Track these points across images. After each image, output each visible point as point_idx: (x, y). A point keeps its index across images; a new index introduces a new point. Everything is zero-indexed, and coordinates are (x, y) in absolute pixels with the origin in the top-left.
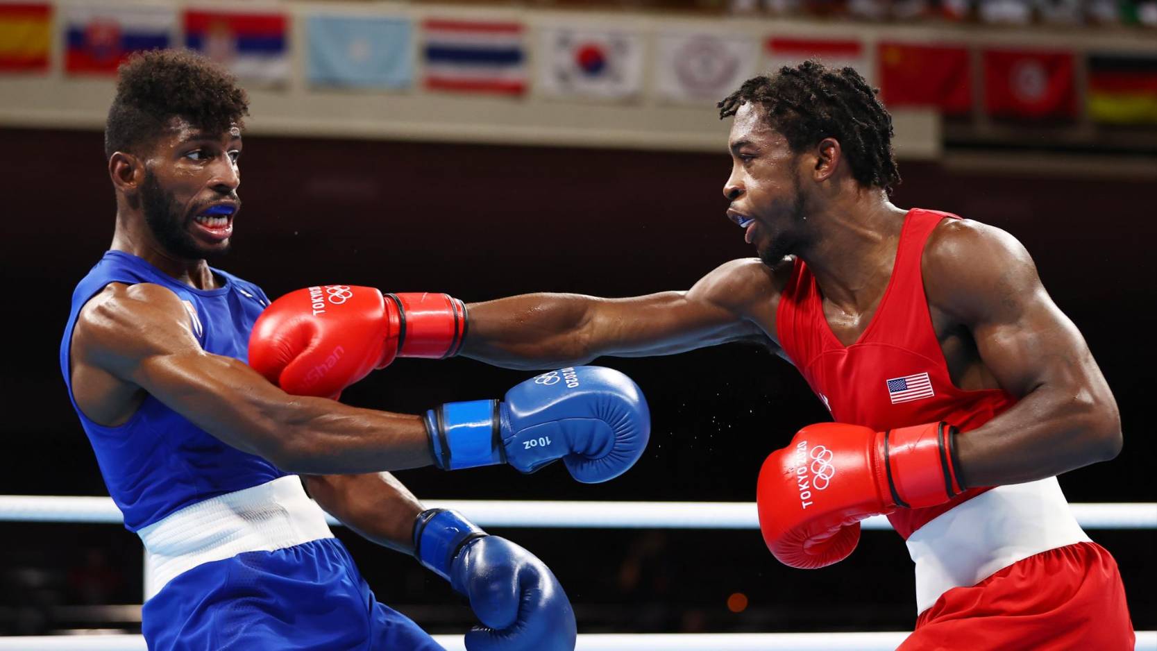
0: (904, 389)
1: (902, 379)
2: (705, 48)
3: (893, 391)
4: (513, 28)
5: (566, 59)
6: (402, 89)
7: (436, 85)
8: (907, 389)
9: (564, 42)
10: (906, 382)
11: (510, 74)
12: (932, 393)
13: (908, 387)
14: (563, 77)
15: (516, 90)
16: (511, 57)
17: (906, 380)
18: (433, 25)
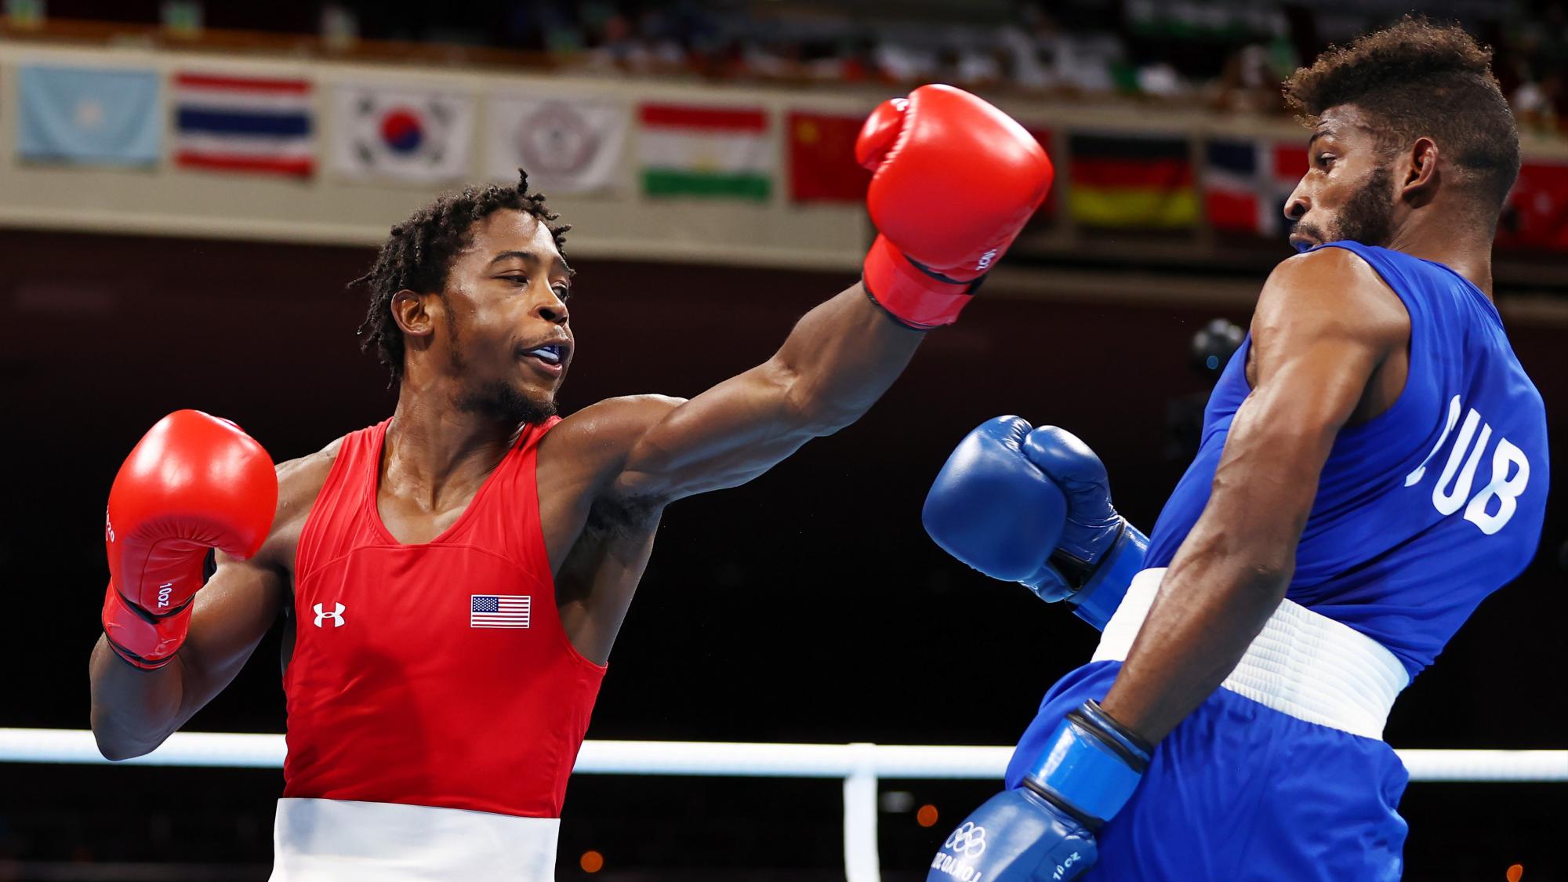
0: (493, 611)
1: (494, 598)
2: (556, 117)
3: (477, 611)
4: (298, 86)
5: (369, 130)
6: (148, 167)
7: (191, 161)
8: (497, 612)
9: (366, 107)
10: (498, 603)
11: (294, 149)
12: (528, 624)
13: (499, 610)
14: (364, 154)
15: (301, 171)
16: (295, 126)
17: (500, 600)
18: (189, 80)
